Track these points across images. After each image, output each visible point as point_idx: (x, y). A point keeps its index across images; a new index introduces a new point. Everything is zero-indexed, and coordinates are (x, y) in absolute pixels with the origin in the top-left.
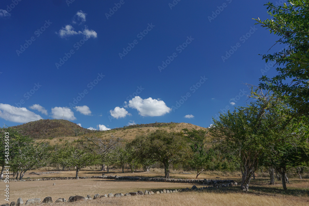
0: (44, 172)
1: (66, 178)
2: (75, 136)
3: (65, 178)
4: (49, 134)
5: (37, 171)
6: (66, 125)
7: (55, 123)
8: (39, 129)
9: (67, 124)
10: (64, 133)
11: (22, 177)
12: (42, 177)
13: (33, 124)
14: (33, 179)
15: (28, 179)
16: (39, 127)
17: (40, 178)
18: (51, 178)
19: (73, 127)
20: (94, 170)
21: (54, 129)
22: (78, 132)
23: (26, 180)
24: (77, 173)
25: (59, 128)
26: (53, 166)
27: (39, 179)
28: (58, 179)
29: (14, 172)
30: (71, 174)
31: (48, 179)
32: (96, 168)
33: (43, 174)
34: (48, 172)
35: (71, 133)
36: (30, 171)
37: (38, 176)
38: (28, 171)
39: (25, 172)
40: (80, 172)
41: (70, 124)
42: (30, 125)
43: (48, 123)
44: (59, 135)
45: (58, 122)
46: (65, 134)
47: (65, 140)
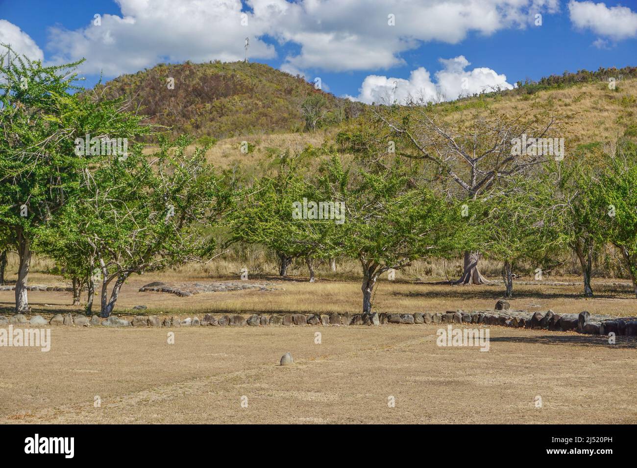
0: (202, 284)
1: (317, 315)
2: (308, 128)
3: (313, 318)
4: (198, 127)
5: (168, 278)
6: (264, 87)
7: (216, 77)
8: (156, 104)
9: (264, 82)
10: (258, 119)
11: (112, 304)
12: (198, 307)
13: (133, 86)
14: (161, 318)
15: (140, 316)
16: (155, 96)
17: (196, 312)
18: (247, 316)
19: (289, 92)
20: (424, 278)
21: (216, 102)
22: (317, 114)
23: (131, 318)
24: (367, 296)
25: (236, 97)
26: (233, 259)
27: (188, 320)
28: (277, 321)
29: (75, 280)
30: (328, 297)
31: (232, 316)
32: (428, 272)
33: (201, 293)
34: (221, 284)
35: (284, 120)
36: (144, 279)
37: (180, 303)
38: (133, 277)
39: (122, 280)
40: (378, 288)
41: (280, 82)
42: (123, 90)
43: (187, 77)
44: (237, 128)
45: (230, 73)
46: (262, 125)
47: (267, 149)
